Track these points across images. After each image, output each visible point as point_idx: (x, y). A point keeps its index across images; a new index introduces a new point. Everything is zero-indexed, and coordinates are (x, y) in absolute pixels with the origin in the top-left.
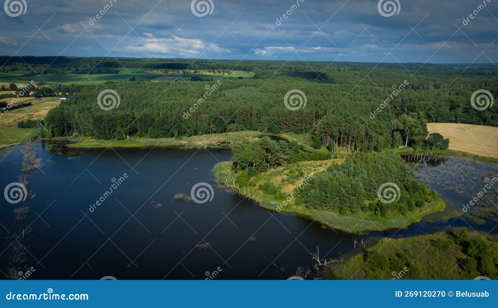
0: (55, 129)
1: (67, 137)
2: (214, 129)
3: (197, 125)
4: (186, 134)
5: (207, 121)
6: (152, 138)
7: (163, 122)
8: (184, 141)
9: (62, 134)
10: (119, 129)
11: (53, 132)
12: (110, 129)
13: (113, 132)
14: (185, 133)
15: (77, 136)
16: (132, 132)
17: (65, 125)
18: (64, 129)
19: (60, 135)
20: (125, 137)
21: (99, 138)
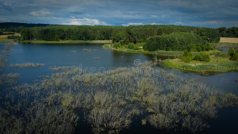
0: (25, 36)
1: (31, 41)
2: (103, 38)
3: (95, 36)
4: (89, 39)
5: (100, 33)
6: (72, 40)
7: (78, 33)
8: (89, 42)
9: (29, 39)
10: (56, 36)
11: (24, 38)
12: (52, 36)
13: (54, 37)
16: (63, 38)
17: (30, 35)
18: (29, 37)
19: (28, 39)
20: (59, 40)
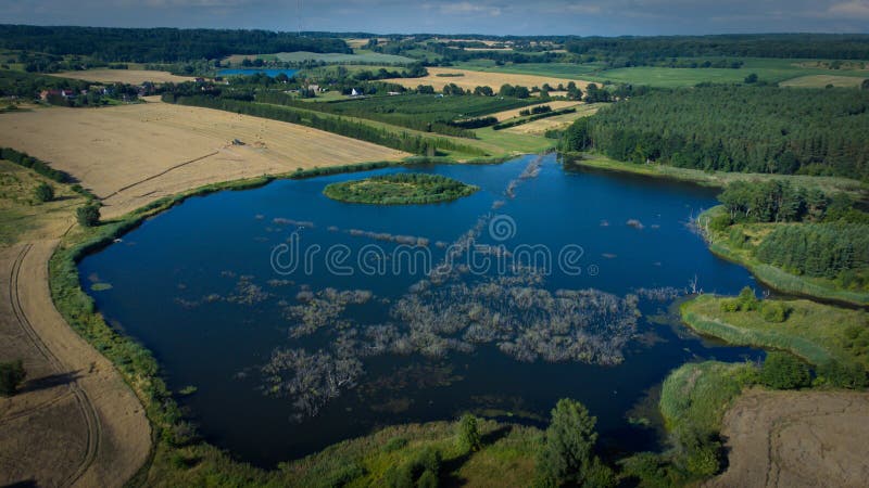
1: (582, 153)
6: (675, 166)
7: (696, 147)
10: (638, 150)
11: (570, 145)
12: (628, 149)
13: (631, 153)
14: (722, 166)
15: (593, 153)
16: (655, 157)
17: (584, 138)
18: (582, 144)
19: (576, 150)
20: (645, 160)
21: (614, 158)
